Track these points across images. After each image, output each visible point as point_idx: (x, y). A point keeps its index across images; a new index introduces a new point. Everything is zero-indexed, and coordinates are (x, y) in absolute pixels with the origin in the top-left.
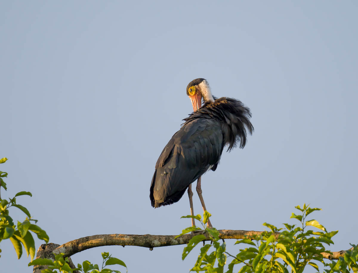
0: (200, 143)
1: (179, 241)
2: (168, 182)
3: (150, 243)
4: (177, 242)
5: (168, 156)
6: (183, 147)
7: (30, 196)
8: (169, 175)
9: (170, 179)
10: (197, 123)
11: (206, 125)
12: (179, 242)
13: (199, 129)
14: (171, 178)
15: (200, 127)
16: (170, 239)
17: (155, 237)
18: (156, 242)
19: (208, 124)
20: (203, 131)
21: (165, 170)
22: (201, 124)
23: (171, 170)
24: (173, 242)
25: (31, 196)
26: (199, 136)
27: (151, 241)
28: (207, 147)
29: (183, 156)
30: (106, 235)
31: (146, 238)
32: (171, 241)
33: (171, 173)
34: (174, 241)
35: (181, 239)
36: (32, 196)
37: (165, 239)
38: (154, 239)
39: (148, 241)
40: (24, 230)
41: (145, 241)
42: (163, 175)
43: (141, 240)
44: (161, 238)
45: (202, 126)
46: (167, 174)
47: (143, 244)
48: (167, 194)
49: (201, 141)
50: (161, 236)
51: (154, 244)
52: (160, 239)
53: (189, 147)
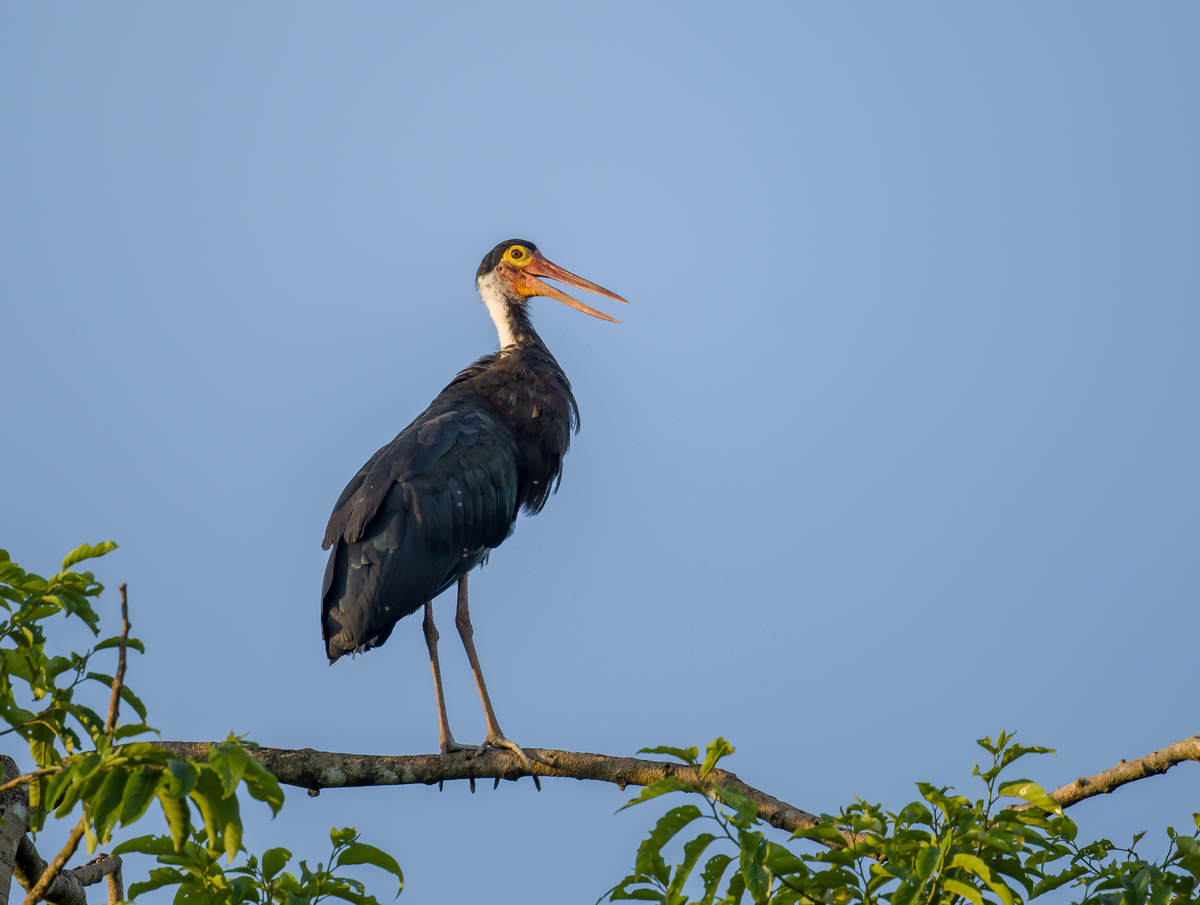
0: (466, 484)
1: (400, 774)
2: (372, 589)
3: (316, 774)
4: (395, 777)
5: (375, 512)
6: (416, 489)
7: (139, 652)
8: (375, 570)
9: (378, 579)
10: (453, 421)
11: (476, 431)
12: (400, 777)
13: (459, 440)
14: (382, 580)
15: (461, 434)
16: (373, 765)
17: (331, 759)
18: (334, 773)
19: (483, 426)
20: (471, 447)
21: (365, 552)
22: (465, 427)
23: (382, 555)
24: (382, 776)
25: (142, 652)
26: (461, 462)
27: (320, 770)
28: (483, 494)
29: (418, 517)
30: (183, 743)
31: (305, 759)
32: (377, 773)
33: (382, 564)
34: (387, 773)
35: (408, 769)
36: (146, 652)
37: (359, 767)
38: (326, 763)
39: (310, 770)
40: (232, 771)
41: (300, 770)
42: (358, 567)
43: (289, 766)
44: (349, 761)
45: (466, 432)
46: (370, 565)
47: (293, 777)
48: (370, 624)
49: (469, 475)
50: (349, 756)
51: (326, 778)
52: (346, 764)
53: (435, 492)
